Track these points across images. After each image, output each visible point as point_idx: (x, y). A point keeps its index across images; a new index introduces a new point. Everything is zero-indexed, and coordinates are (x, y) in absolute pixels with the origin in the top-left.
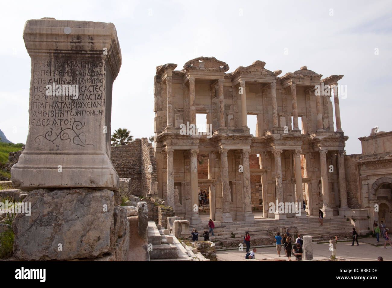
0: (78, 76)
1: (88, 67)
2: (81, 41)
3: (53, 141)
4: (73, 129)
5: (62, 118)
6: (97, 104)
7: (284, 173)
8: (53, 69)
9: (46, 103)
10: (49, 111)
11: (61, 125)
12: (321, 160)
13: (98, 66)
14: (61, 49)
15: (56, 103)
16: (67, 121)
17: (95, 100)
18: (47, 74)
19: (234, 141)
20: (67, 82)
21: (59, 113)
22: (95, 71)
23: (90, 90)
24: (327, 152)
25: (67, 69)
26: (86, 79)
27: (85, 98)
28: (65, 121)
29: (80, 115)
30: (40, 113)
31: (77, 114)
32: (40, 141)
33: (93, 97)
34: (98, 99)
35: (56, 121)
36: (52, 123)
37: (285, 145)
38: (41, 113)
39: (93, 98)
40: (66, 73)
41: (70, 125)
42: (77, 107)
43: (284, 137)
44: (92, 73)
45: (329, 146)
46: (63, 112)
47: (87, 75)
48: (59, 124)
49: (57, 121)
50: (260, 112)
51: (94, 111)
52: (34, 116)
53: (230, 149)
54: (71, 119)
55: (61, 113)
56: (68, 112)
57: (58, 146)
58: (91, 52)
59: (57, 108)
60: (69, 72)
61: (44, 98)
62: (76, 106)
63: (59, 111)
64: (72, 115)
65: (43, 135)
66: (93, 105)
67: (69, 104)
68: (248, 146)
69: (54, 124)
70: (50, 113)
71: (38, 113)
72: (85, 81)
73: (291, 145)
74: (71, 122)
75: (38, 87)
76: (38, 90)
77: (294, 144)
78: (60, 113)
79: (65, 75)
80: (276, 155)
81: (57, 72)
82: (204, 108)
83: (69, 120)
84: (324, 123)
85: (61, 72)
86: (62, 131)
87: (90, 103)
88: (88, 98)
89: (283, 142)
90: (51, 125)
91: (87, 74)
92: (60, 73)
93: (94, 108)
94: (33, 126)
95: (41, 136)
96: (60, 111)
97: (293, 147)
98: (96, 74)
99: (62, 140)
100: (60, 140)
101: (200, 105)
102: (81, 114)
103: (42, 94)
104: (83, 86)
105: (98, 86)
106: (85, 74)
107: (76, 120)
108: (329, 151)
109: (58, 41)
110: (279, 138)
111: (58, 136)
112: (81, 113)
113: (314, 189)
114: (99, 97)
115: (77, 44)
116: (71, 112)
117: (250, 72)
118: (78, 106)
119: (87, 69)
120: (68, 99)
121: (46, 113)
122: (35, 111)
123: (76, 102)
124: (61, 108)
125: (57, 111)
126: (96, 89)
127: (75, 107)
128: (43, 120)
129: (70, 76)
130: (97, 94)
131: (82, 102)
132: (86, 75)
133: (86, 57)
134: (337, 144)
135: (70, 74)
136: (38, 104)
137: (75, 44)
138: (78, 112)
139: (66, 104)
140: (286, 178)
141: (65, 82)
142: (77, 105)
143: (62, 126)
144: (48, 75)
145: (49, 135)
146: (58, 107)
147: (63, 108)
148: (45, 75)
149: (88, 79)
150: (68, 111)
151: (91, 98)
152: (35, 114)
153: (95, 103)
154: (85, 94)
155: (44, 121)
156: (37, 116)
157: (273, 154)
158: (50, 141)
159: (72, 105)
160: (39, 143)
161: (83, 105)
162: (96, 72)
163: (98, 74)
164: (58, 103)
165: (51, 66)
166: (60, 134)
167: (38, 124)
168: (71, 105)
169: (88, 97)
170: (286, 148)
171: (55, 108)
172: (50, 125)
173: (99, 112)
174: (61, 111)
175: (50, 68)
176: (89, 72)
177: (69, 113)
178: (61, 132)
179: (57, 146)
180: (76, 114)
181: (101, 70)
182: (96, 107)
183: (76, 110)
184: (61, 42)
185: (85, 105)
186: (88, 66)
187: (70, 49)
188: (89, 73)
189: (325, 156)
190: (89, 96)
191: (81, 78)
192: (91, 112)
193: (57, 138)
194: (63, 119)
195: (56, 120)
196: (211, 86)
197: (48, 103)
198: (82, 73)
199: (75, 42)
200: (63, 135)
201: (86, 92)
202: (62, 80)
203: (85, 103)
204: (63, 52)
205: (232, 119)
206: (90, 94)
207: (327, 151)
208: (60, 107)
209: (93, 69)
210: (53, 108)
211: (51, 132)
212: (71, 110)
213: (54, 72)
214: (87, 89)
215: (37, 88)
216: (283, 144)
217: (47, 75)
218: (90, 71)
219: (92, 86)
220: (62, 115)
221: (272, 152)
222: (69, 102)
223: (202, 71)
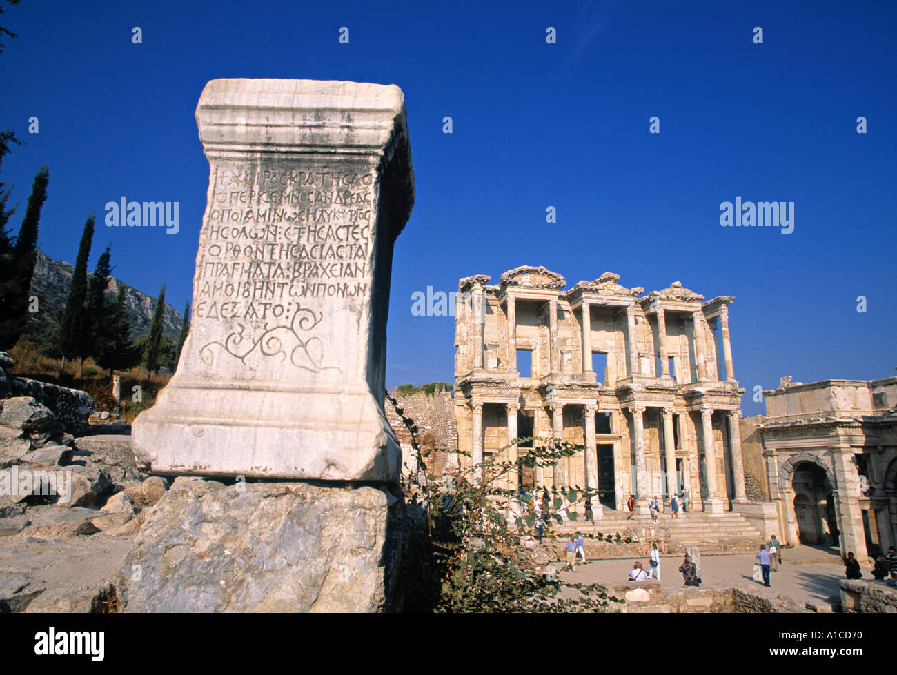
0: (313, 204)
1: (338, 185)
2: (324, 124)
3: (242, 358)
4: (292, 329)
5: (269, 302)
6: (353, 268)
7: (648, 441)
8: (256, 188)
9: (234, 264)
10: (240, 283)
11: (264, 317)
12: (704, 424)
13: (361, 183)
14: (278, 142)
15: (258, 265)
16: (279, 308)
17: (350, 258)
18: (243, 199)
19: (572, 393)
20: (287, 217)
21: (261, 288)
22: (354, 194)
23: (340, 237)
24: (713, 412)
25: (289, 190)
26: (332, 212)
27: (327, 254)
28: (274, 309)
29: (313, 295)
30: (218, 287)
31: (304, 293)
32: (213, 357)
33: (344, 252)
34: (357, 258)
35: (254, 309)
36: (245, 312)
37: (650, 400)
38: (221, 288)
39: (344, 255)
40: (285, 198)
41: (287, 317)
42: (307, 275)
43: (647, 389)
44: (345, 198)
45: (715, 403)
46: (272, 287)
47: (335, 203)
48: (260, 314)
49: (256, 308)
50: (612, 349)
51: (345, 284)
52: (205, 294)
53: (566, 403)
54: (290, 304)
55: (268, 288)
56: (283, 286)
57: (254, 370)
58: (347, 151)
59: (258, 276)
60: (293, 195)
61: (231, 252)
62: (305, 274)
63: (263, 282)
64: (293, 293)
65: (222, 340)
66: (343, 271)
67: (288, 269)
68: (593, 400)
69: (248, 316)
70: (242, 290)
71: (215, 286)
72: (329, 215)
73: (658, 400)
74: (288, 310)
75: (219, 228)
76: (220, 234)
77: (664, 399)
78: (265, 288)
79: (283, 201)
80: (635, 415)
81: (264, 197)
82: (528, 341)
83: (286, 306)
84: (707, 368)
85: (275, 196)
86: (267, 332)
87: (338, 267)
88: (333, 254)
89: (646, 395)
90: (242, 316)
91: (333, 202)
92: (273, 198)
93: (347, 279)
94: (201, 318)
95: (216, 342)
96: (265, 284)
97: (663, 402)
98: (354, 201)
99: (265, 354)
100: (259, 354)
101: (523, 337)
102: (315, 292)
103: (228, 243)
104: (323, 227)
105: (358, 226)
106: (331, 200)
107: (302, 307)
108: (715, 410)
109: (271, 123)
110: (640, 389)
111: (255, 345)
112: (314, 289)
113: (693, 468)
114: (360, 253)
115: (314, 131)
116: (292, 286)
117: (597, 290)
118: (308, 272)
119: (334, 189)
120: (287, 255)
121: (233, 289)
122: (207, 283)
123: (306, 263)
124: (268, 276)
125: (259, 285)
126: (353, 233)
127: (302, 276)
128: (224, 305)
129: (294, 206)
130: (355, 245)
131: (318, 264)
132: (331, 203)
133: (333, 162)
134: (727, 399)
135: (295, 201)
136: (215, 266)
137: (310, 130)
138: (308, 287)
139: (281, 268)
140: (650, 450)
141: (281, 217)
142: (305, 270)
143: (267, 320)
144: (245, 202)
145: (234, 341)
146: (262, 273)
147: (273, 277)
148: (239, 201)
149: (336, 211)
150: (283, 284)
151: (340, 254)
152: (206, 290)
153: (349, 265)
154: (327, 246)
155: (225, 307)
156: (211, 295)
157: (631, 414)
158: (236, 356)
159: (294, 271)
160: (210, 360)
161: (320, 271)
162: (355, 196)
163: (360, 200)
164: (262, 265)
165: (253, 182)
166: (261, 339)
167: (211, 315)
168: (291, 270)
169: (333, 251)
170: (651, 404)
171: (255, 276)
172: (239, 316)
173: (359, 287)
174: (267, 283)
175: (252, 187)
176: (338, 196)
177: (286, 288)
178: (265, 334)
179: (251, 369)
180: (303, 291)
181: (366, 191)
182: (352, 276)
183: (303, 282)
184: (279, 126)
185: (325, 271)
186: (338, 183)
187: (298, 142)
188: (339, 199)
189: (710, 418)
190: (335, 250)
191: (321, 209)
192: (339, 288)
193: (252, 350)
194: (271, 304)
195: (254, 304)
196: (539, 309)
197: (239, 264)
198: (323, 199)
199: (310, 127)
200: (267, 343)
201: (330, 241)
202: (275, 213)
203: (325, 264)
204: (283, 149)
205: (569, 360)
206: (338, 245)
207: (713, 410)
208: (266, 274)
209: (350, 190)
210: (249, 277)
211: (240, 334)
212: (292, 281)
213: (260, 196)
214: (332, 234)
215: (217, 230)
216: (646, 399)
217: (242, 201)
218: (341, 194)
219: (344, 226)
220: (270, 295)
221: (630, 410)
222: (288, 263)
223: (526, 287)
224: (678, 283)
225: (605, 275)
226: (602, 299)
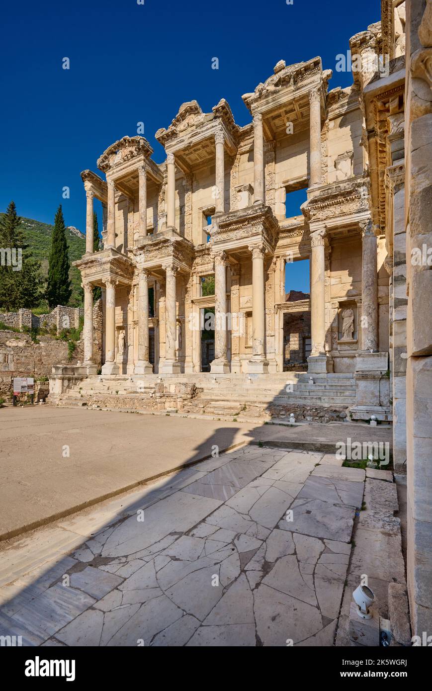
37: (229, 241)
68: (169, 257)
73: (238, 238)
77: (246, 235)
89: (224, 236)
97: (245, 240)
110: (215, 230)
170: (230, 246)
207: (324, 230)
216: (224, 241)
223: (118, 165)
224: (282, 62)
225: (182, 109)
226: (183, 141)
